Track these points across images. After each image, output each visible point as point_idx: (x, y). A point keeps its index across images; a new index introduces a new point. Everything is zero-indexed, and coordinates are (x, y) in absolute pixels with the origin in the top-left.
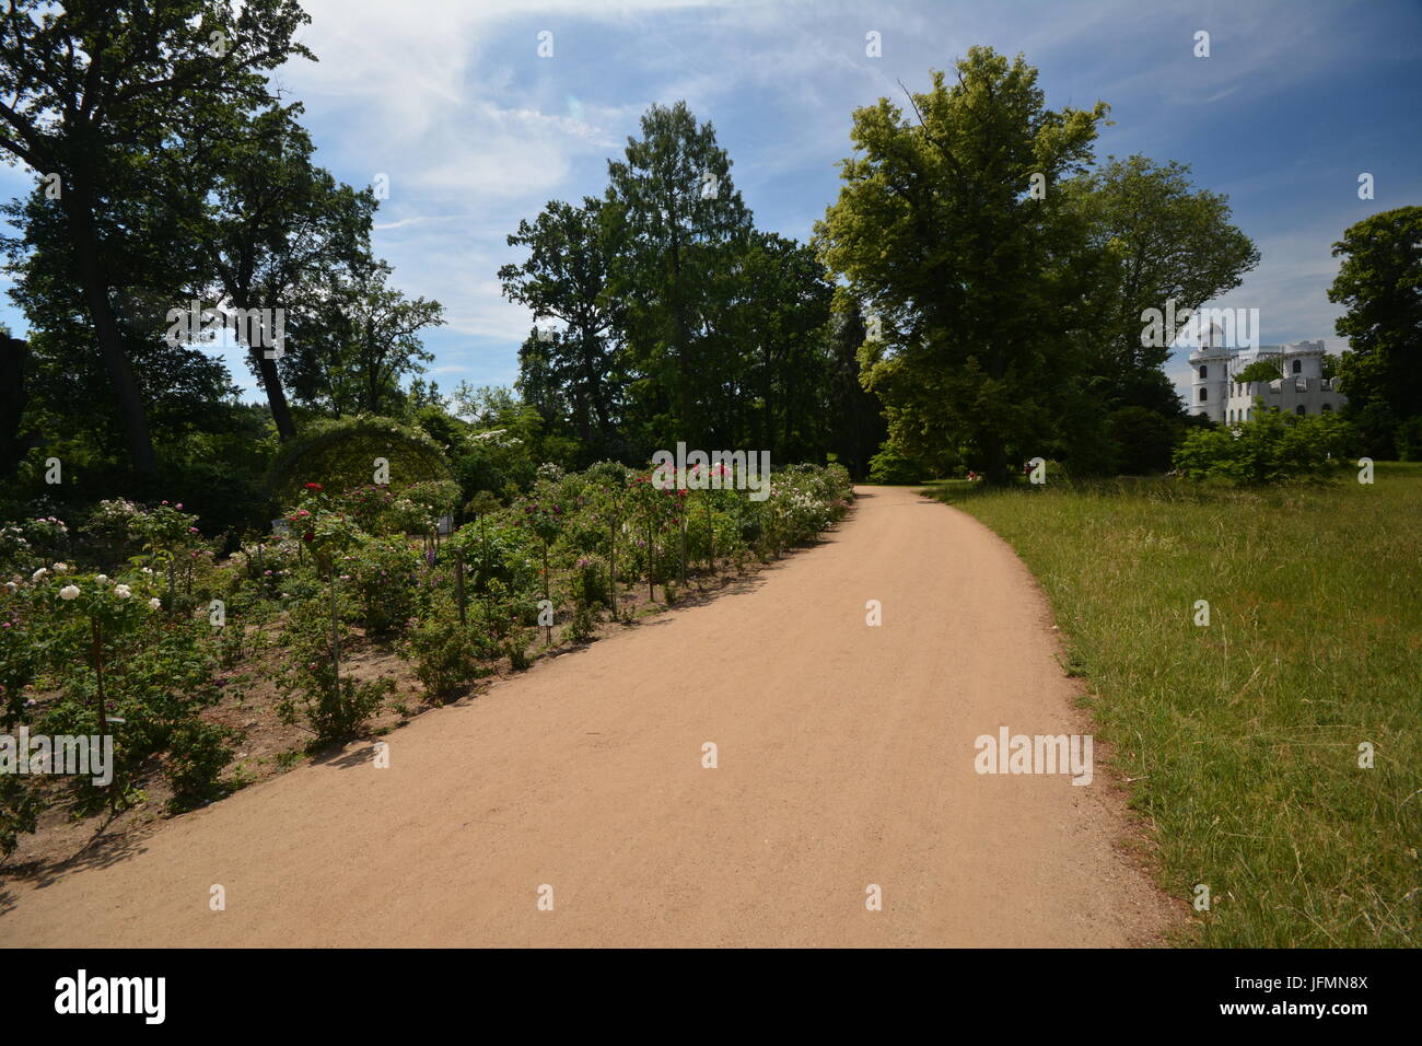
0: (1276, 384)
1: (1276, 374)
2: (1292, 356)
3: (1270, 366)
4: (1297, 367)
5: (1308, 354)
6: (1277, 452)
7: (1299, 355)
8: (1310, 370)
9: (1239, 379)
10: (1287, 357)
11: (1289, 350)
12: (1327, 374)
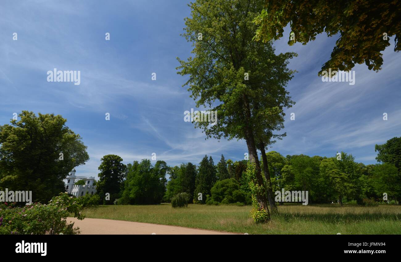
0: (84, 186)
1: (84, 184)
2: (88, 179)
3: (83, 181)
4: (89, 182)
5: (91, 180)
6: (88, 203)
7: (90, 179)
8: (91, 183)
9: (76, 184)
10: (87, 180)
11: (88, 178)
12: (94, 184)
